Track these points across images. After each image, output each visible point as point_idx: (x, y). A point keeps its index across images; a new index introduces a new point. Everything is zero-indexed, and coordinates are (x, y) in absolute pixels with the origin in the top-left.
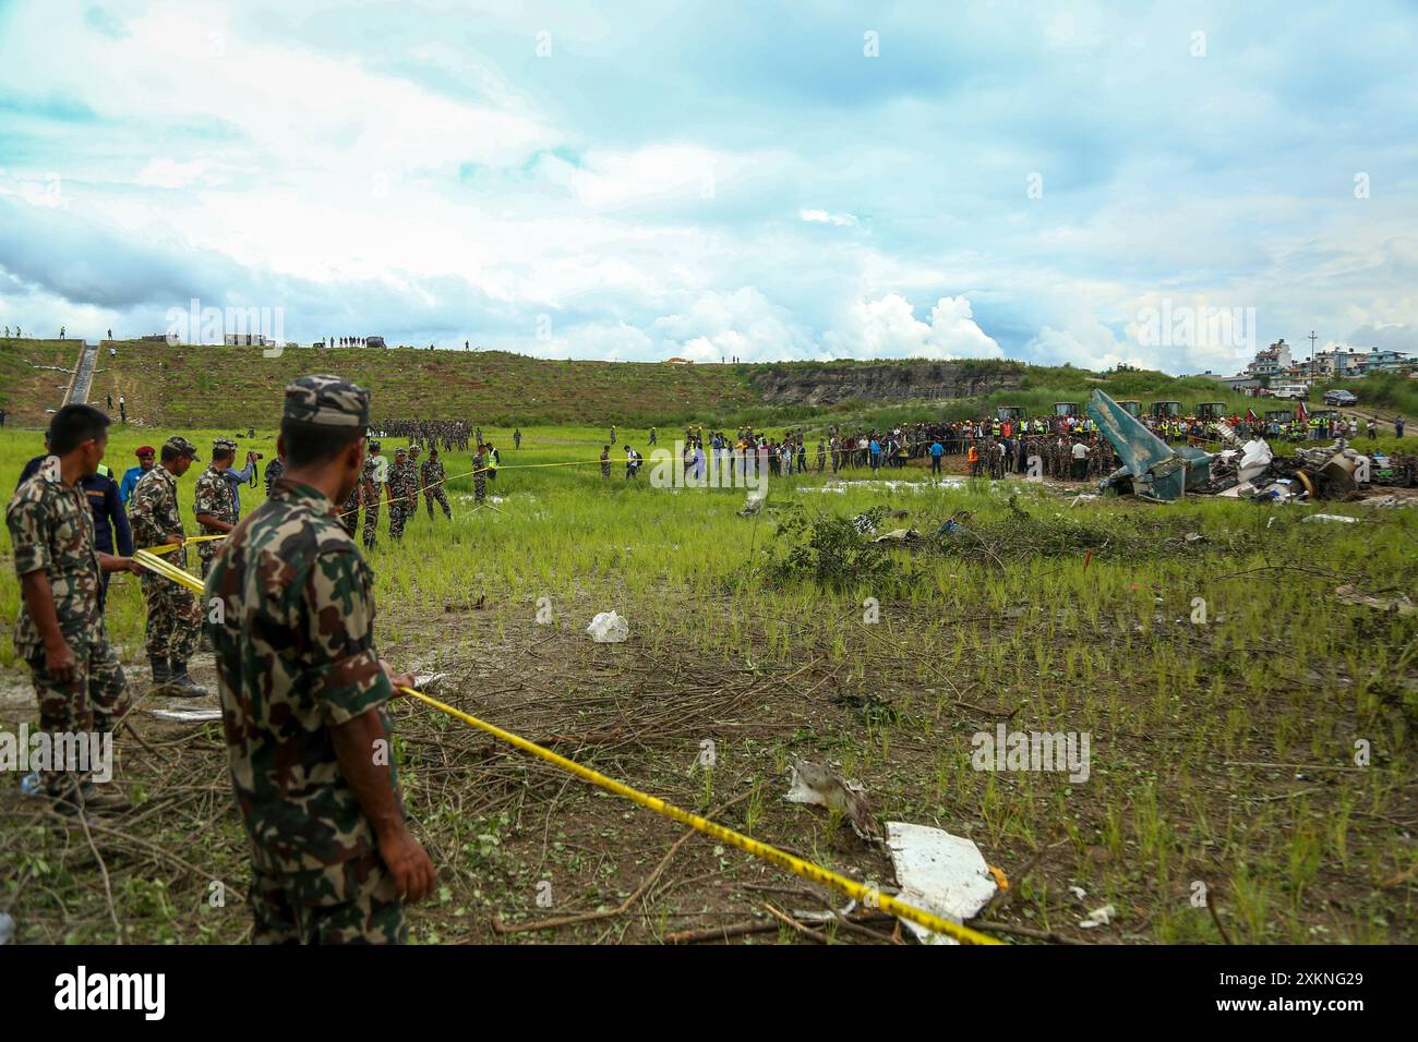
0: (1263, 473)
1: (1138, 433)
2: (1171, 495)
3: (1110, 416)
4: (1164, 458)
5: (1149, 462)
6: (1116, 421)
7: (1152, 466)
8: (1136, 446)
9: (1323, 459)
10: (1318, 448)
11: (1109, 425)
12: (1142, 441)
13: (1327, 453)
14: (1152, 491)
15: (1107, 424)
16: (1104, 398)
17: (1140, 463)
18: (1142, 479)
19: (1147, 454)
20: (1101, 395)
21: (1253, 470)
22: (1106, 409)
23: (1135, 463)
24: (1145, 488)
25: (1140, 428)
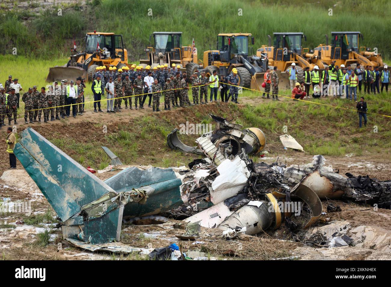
0: (239, 193)
1: (71, 173)
2: (105, 236)
3: (41, 157)
4: (99, 197)
5: (81, 203)
6: (47, 162)
7: (85, 207)
8: (69, 187)
9: (300, 178)
10: (296, 166)
11: (39, 167)
12: (76, 182)
13: (304, 171)
14: (81, 235)
15: (36, 166)
16: (35, 138)
17: (71, 205)
18: (72, 222)
19: (80, 195)
20: (31, 133)
21: (228, 190)
22: (36, 149)
23: (65, 205)
24: (75, 231)
25: (75, 167)
